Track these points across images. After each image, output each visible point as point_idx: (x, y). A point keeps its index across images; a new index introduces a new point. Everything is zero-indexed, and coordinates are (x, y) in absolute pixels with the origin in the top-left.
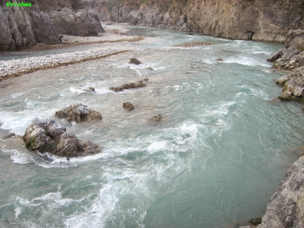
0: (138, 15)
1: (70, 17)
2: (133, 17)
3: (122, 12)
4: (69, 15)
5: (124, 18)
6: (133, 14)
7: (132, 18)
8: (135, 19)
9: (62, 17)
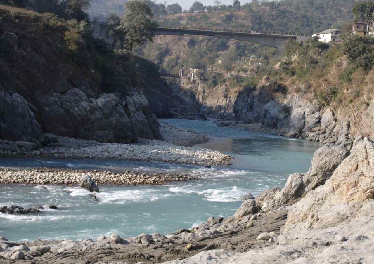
0: (279, 111)
1: (82, 105)
2: (270, 114)
3: (252, 103)
4: (80, 102)
5: (256, 115)
6: (270, 108)
7: (268, 116)
8: (272, 118)
9: (65, 104)
